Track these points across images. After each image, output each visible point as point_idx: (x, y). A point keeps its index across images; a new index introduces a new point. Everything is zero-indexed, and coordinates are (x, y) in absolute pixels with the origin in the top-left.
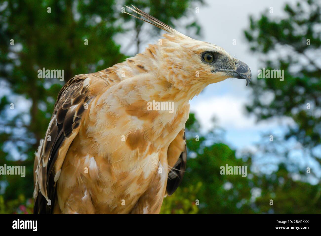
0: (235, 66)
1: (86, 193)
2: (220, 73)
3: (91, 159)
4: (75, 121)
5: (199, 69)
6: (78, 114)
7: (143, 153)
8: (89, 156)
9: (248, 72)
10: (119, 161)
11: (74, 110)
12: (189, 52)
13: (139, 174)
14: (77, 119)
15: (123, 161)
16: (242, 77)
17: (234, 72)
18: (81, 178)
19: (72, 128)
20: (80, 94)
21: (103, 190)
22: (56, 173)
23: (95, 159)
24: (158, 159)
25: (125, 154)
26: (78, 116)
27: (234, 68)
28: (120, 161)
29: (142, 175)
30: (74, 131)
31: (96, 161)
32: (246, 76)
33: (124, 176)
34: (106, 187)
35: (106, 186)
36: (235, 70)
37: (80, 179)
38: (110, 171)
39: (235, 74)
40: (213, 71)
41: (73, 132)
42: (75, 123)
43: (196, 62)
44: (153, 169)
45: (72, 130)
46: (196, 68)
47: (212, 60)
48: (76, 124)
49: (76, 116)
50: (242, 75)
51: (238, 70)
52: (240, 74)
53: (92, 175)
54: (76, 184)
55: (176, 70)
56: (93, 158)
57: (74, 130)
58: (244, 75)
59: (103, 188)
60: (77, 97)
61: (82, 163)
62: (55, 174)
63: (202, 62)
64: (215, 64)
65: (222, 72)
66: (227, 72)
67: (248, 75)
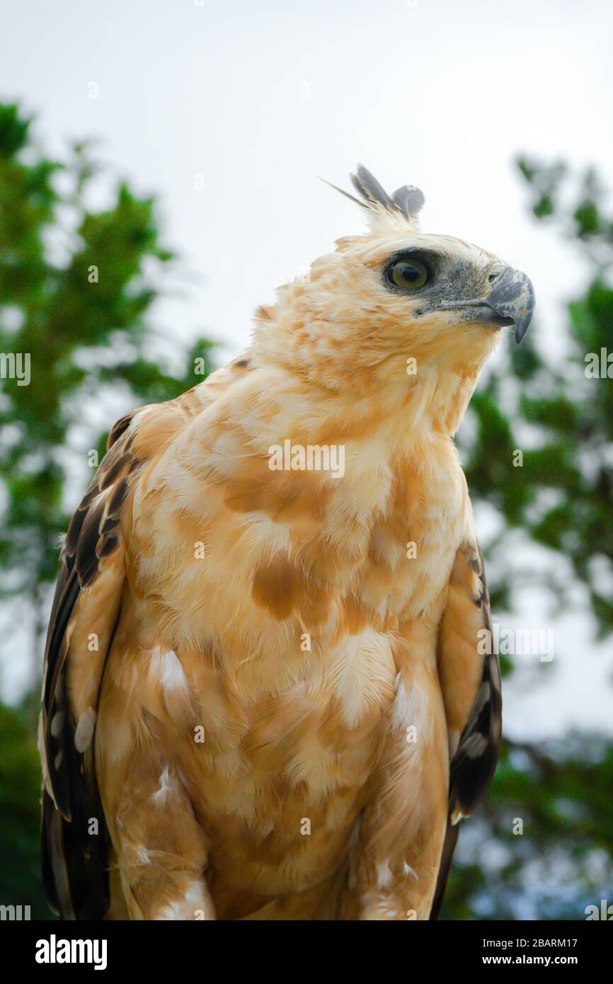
0: (488, 284)
1: (165, 777)
2: (437, 314)
3: (167, 655)
4: (103, 532)
5: (373, 312)
6: (112, 510)
7: (321, 626)
8: (161, 649)
9: (521, 297)
10: (247, 659)
11: (102, 501)
12: (353, 268)
13: (321, 704)
14: (110, 524)
15: (258, 658)
16: (503, 314)
17: (482, 305)
18: (145, 722)
19: (98, 556)
20: (122, 455)
21: (214, 764)
22: (78, 720)
23: (178, 656)
24: (391, 665)
25: (259, 637)
26: (110, 517)
27: (481, 294)
28: (249, 661)
29: (334, 709)
30: (104, 563)
31: (182, 664)
32: (513, 309)
33: (269, 707)
34: (220, 750)
35: (221, 748)
36: (484, 299)
37: (141, 726)
38: (223, 690)
39: (485, 310)
40: (419, 313)
41: (100, 566)
42: (105, 536)
43: (367, 294)
44: (376, 693)
45: (97, 562)
46: (363, 309)
47: (424, 278)
48: (106, 539)
49: (105, 516)
50: (503, 308)
51: (495, 296)
52: (498, 307)
53: (174, 709)
54: (134, 745)
55: (313, 328)
56: (172, 653)
57: (102, 560)
58: (508, 308)
59: (214, 757)
60: (114, 464)
61: (144, 673)
62: (75, 725)
63: (385, 289)
64: (428, 291)
65: (445, 309)
66: (460, 308)
67: (520, 306)
